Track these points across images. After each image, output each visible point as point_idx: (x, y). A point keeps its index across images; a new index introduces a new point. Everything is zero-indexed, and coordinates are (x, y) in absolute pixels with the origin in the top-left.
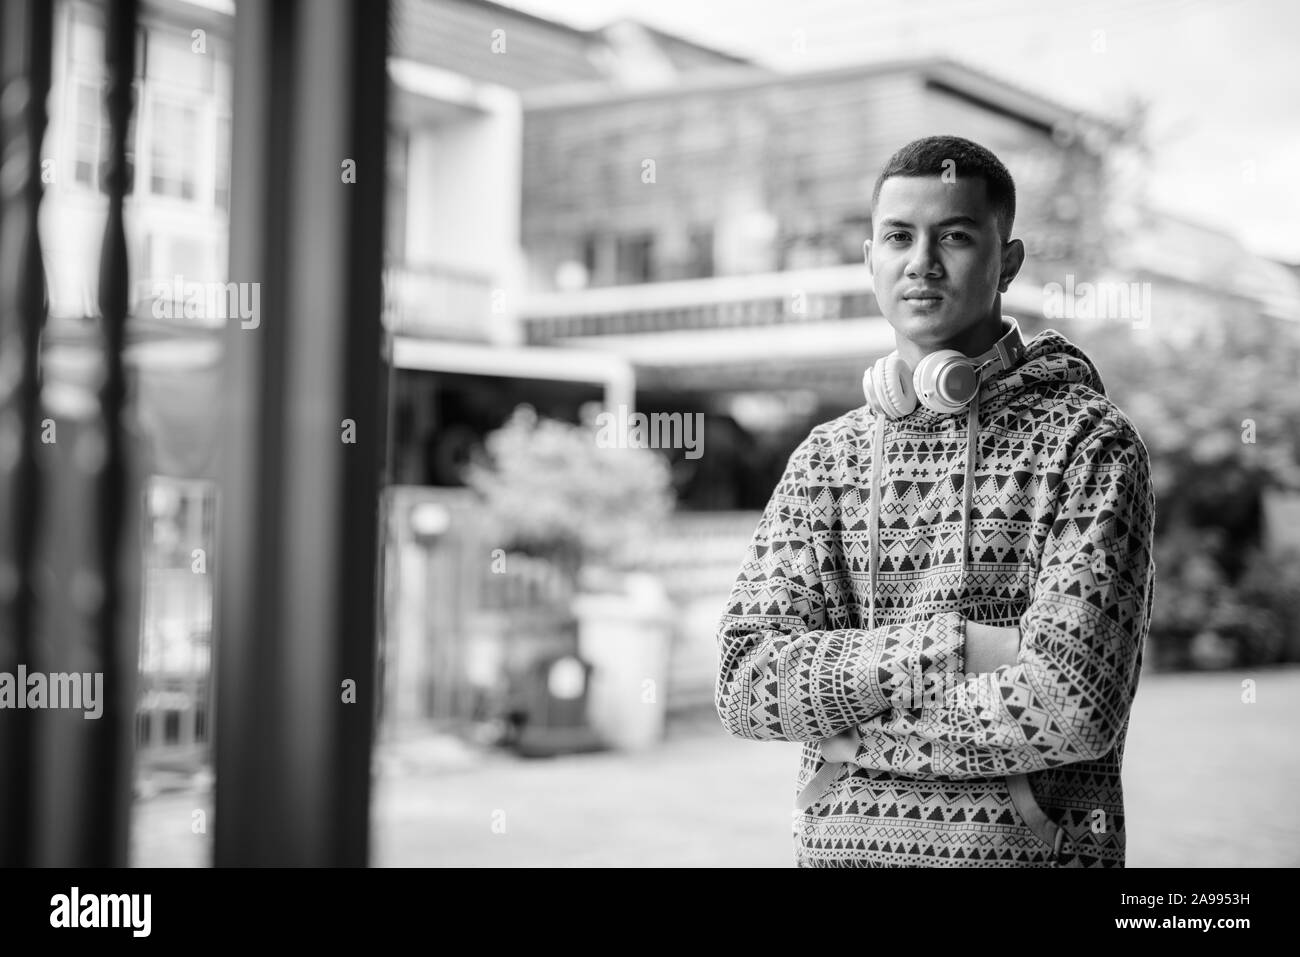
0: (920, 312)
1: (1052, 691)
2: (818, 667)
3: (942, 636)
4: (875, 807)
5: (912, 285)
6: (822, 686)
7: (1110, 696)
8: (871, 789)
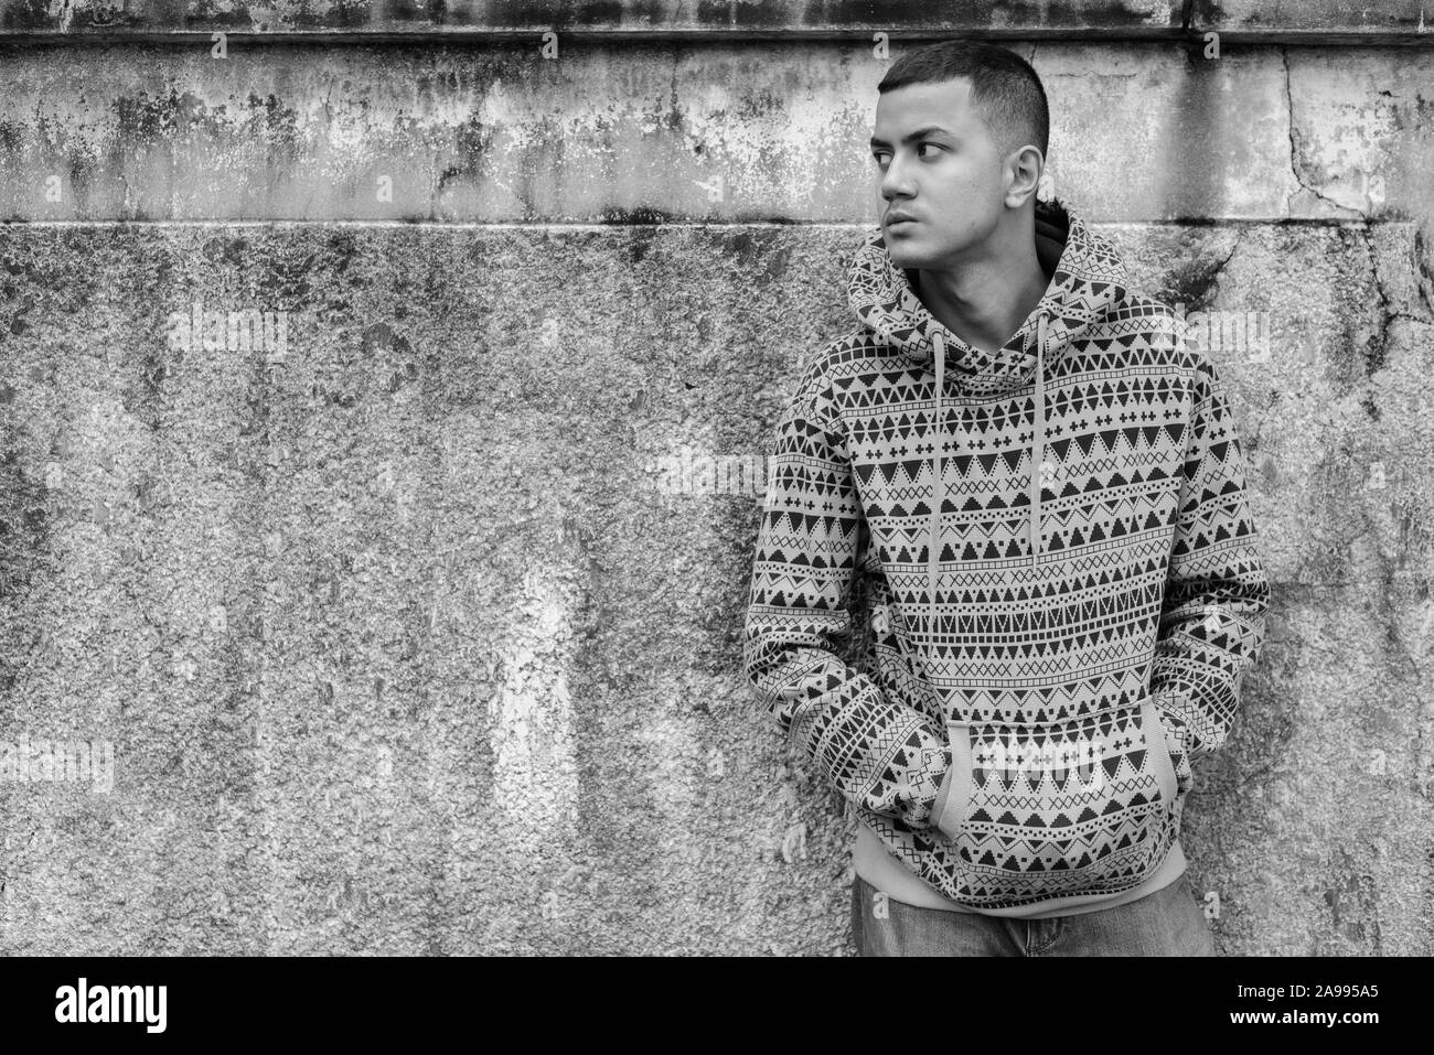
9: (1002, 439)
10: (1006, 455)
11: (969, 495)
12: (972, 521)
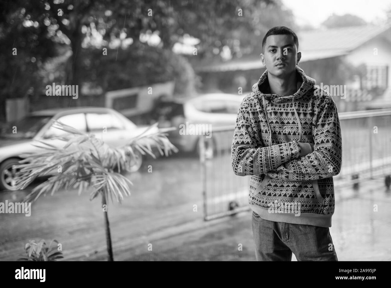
0: (280, 68)
1: (324, 162)
2: (264, 155)
3: (295, 148)
4: (281, 194)
5: (278, 62)
6: (265, 160)
7: (338, 165)
8: (279, 190)
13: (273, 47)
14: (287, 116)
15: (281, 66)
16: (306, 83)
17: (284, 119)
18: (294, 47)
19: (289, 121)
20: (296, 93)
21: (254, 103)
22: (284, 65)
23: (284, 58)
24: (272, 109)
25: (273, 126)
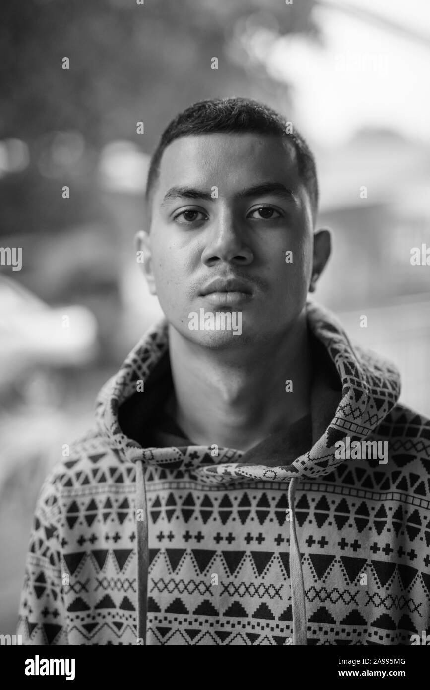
9: (224, 534)
10: (226, 554)
11: (176, 594)
12: (175, 626)
13: (190, 194)
14: (260, 573)
15: (230, 298)
16: (357, 400)
17: (242, 590)
18: (297, 200)
19: (266, 599)
20: (304, 458)
21: (87, 501)
22: (246, 292)
23: (242, 254)
24: (187, 537)
25: (185, 626)
